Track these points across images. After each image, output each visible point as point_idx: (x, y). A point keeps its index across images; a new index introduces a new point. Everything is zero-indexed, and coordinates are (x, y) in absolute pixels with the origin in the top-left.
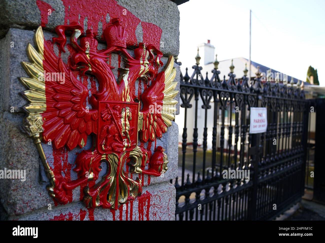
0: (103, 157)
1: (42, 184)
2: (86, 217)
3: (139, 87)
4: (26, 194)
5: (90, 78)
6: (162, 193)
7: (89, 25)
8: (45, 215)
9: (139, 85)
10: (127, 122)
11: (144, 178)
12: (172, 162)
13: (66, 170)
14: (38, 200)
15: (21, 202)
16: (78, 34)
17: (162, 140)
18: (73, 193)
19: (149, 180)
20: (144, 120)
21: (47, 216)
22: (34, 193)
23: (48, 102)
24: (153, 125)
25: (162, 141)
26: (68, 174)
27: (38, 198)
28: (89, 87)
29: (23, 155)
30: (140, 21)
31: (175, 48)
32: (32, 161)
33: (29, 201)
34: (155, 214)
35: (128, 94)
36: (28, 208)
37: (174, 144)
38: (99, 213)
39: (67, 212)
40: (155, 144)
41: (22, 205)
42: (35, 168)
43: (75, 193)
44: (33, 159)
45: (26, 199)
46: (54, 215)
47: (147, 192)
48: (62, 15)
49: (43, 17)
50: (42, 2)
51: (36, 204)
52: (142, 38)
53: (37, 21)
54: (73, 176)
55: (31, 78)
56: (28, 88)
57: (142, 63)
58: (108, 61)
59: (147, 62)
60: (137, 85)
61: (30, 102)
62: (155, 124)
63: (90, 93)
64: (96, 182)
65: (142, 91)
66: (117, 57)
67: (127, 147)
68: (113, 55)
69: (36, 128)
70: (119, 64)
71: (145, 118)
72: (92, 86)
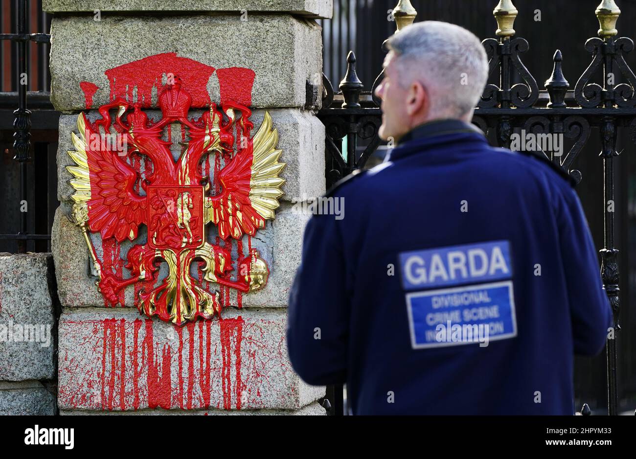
0: (157, 254)
1: (90, 278)
2: (142, 328)
3: (216, 163)
4: (75, 286)
5: (144, 159)
6: (265, 323)
7: (139, 94)
8: (97, 315)
9: (216, 161)
10: (186, 211)
11: (230, 294)
12: (287, 277)
13: (117, 266)
14: (87, 295)
15: (70, 293)
16: (123, 110)
17: (264, 241)
18: (125, 294)
19: (239, 299)
20: (215, 209)
21: (99, 317)
22: (83, 286)
23: (92, 190)
25: (262, 242)
26: (119, 271)
27: (87, 293)
28: (142, 169)
29: (72, 244)
30: (213, 69)
31: (282, 95)
32: (81, 252)
33: (78, 293)
34: (254, 355)
35: (186, 175)
36: (78, 301)
37: (289, 249)
38: (160, 328)
39: (121, 318)
40: (250, 245)
41: (72, 296)
42: (84, 260)
43: (128, 296)
44: (82, 250)
45: (76, 290)
46: (105, 318)
47: (240, 317)
48: (107, 91)
49: (88, 99)
50: (86, 83)
51: (86, 299)
52: (218, 93)
53: (81, 105)
54: (126, 274)
55: (77, 165)
56: (74, 177)
57: (207, 132)
58: (167, 134)
59: (216, 129)
60: (212, 161)
61: (76, 191)
62: (239, 215)
63: (143, 176)
64: (155, 286)
65: (222, 168)
66: (179, 127)
67: (188, 243)
68: (173, 126)
69: (81, 216)
70: (183, 135)
71: (216, 206)
72: (147, 168)
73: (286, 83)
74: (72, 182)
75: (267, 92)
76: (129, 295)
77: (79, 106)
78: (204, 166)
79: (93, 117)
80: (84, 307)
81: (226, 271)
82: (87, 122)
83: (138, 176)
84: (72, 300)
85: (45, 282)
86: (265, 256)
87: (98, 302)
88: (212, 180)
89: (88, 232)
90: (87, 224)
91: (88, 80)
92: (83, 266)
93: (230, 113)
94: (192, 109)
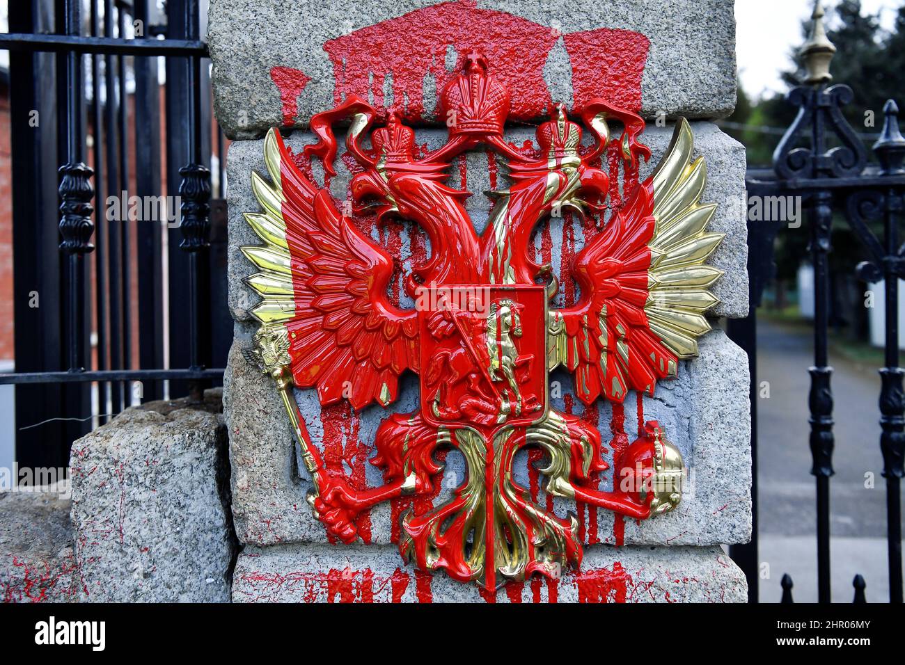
0: (442, 437)
1: (297, 484)
2: (408, 590)
3: (565, 237)
4: (265, 502)
5: (408, 230)
6: (678, 581)
7: (398, 91)
8: (314, 560)
9: (564, 231)
10: (507, 343)
11: (599, 518)
12: (722, 482)
13: (353, 460)
14: (291, 521)
15: (255, 517)
16: (363, 121)
17: (670, 403)
18: (372, 519)
19: (619, 528)
20: (570, 337)
21: (317, 565)
22: (281, 502)
23: (297, 297)
24: (612, 352)
25: (667, 405)
26: (358, 470)
27: (291, 516)
28: (405, 252)
29: (257, 414)
30: (556, 35)
31: (710, 86)
32: (276, 429)
33: (272, 518)
35: (506, 263)
36: (271, 535)
37: (726, 420)
38: (447, 590)
39: (362, 568)
40: (640, 414)
41: (259, 524)
42: (284, 446)
43: (377, 521)
44: (278, 425)
45: (265, 511)
46: (331, 566)
47: (617, 565)
48: (327, 85)
49: (287, 101)
50: (281, 69)
51: (287, 529)
52: (567, 87)
53: (274, 115)
54: (373, 479)
55: (264, 244)
56: (258, 269)
57: (552, 164)
58: (457, 177)
59: (571, 157)
60: (556, 234)
61: (263, 299)
62: (622, 348)
63: (408, 266)
64: (437, 502)
65: (578, 247)
66: (483, 160)
67: (511, 414)
68: (471, 158)
69: (274, 355)
70: (493, 177)
71: (573, 328)
72: (416, 250)
73: (717, 60)
74: (256, 281)
75: (676, 80)
76: (380, 524)
77: (268, 118)
78: (538, 243)
79: (297, 144)
80: (283, 544)
81: (595, 472)
82: (285, 152)
83: (397, 266)
84: (259, 534)
85: (212, 481)
86: (673, 435)
87: (314, 536)
88: (557, 272)
89: (290, 388)
90: (286, 373)
91: (287, 62)
92: (281, 461)
93: (599, 125)
94: (511, 122)
